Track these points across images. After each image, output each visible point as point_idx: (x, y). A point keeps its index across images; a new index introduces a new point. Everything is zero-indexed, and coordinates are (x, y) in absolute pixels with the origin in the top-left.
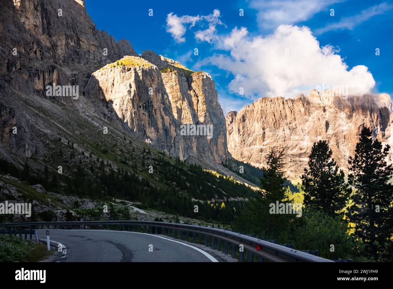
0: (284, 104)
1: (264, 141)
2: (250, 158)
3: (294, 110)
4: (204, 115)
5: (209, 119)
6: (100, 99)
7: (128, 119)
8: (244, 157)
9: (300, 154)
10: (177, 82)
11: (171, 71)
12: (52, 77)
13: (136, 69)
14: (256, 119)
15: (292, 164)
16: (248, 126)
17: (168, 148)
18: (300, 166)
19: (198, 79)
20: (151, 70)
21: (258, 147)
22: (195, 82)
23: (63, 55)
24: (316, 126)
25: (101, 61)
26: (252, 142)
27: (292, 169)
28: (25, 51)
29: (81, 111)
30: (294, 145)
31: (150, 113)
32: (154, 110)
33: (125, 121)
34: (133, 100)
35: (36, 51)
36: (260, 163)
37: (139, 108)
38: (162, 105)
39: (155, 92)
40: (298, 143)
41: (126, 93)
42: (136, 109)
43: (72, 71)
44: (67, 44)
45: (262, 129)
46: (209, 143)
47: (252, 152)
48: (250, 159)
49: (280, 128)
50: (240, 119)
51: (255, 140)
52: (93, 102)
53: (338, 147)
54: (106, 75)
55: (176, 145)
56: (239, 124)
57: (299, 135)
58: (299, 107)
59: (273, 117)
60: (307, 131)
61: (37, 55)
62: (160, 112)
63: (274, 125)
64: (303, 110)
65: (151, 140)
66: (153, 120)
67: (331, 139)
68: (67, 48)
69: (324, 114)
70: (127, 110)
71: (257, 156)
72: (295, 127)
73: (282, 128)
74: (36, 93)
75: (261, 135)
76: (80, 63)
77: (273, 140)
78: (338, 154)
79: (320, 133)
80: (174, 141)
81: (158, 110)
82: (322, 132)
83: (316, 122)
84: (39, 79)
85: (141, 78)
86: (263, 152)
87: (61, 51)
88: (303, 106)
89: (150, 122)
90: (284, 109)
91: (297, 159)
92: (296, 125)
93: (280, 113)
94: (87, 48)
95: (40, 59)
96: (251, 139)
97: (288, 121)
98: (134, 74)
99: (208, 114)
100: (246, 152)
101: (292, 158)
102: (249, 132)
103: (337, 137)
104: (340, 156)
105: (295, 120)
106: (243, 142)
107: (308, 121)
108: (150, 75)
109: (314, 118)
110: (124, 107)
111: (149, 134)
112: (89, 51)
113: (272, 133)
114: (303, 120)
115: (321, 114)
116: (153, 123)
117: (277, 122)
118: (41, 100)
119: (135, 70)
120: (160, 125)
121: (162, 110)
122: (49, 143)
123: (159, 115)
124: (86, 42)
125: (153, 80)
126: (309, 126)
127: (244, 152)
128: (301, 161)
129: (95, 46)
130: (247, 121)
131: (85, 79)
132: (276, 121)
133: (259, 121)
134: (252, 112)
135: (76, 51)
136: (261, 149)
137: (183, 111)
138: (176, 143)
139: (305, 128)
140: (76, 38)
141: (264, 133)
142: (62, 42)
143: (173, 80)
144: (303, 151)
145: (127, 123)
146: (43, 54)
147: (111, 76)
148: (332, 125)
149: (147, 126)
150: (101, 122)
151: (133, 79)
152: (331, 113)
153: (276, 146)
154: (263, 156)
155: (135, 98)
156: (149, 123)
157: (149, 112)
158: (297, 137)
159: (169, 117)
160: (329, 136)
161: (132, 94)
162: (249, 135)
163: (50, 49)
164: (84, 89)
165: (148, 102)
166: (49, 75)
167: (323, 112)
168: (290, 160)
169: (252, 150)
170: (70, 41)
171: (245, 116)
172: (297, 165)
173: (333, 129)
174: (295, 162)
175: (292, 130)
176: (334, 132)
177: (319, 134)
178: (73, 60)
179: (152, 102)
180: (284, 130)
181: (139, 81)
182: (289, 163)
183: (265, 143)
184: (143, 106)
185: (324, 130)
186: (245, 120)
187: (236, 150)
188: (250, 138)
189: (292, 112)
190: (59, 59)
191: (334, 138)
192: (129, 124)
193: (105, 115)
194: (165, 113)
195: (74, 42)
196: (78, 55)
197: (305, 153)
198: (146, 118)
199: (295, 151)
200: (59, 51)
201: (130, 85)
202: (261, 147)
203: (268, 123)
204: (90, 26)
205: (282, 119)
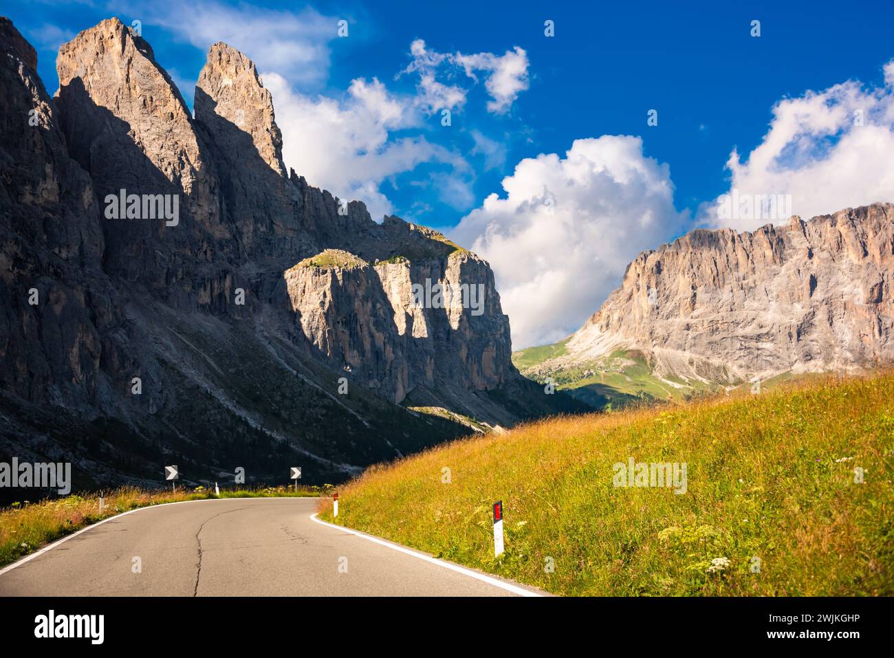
0: (734, 243)
1: (693, 310)
2: (667, 339)
3: (754, 253)
4: (458, 319)
5: (467, 325)
6: (287, 310)
7: (318, 340)
8: (656, 338)
9: (759, 335)
10: (408, 277)
11: (401, 262)
12: (224, 285)
13: (334, 270)
14: (682, 268)
15: (742, 354)
16: (667, 281)
17: (379, 378)
18: (757, 357)
19: (454, 264)
20: (357, 271)
21: (682, 319)
22: (449, 269)
23: (249, 245)
24: (793, 284)
25: (300, 251)
26: (671, 311)
27: (742, 362)
28: (191, 253)
29: (258, 329)
30: (749, 319)
31: (353, 331)
32: (358, 326)
33: (315, 342)
34: (326, 315)
35: (206, 251)
36: (685, 350)
37: (337, 324)
38: (372, 318)
39: (361, 302)
40: (757, 315)
41: (318, 305)
42: (332, 326)
43: (260, 268)
44: (255, 231)
45: (691, 288)
46: (464, 359)
47: (672, 328)
48: (666, 343)
49: (725, 286)
50: (652, 269)
51: (677, 307)
52: (280, 314)
53: (831, 325)
54: (296, 279)
55: (392, 372)
56: (649, 277)
57: (759, 300)
58: (764, 249)
59: (714, 265)
60: (775, 293)
61: (208, 255)
62: (369, 328)
63: (714, 280)
64: (769, 253)
65: (352, 368)
66: (356, 339)
67: (818, 309)
68: (256, 235)
69: (810, 261)
70: (317, 328)
71: (679, 336)
72: (753, 285)
73: (729, 286)
74: (200, 309)
75: (689, 300)
76: (271, 255)
77: (710, 309)
78: (829, 338)
79: (799, 298)
80: (391, 367)
81: (364, 326)
82: (802, 296)
83: (792, 277)
84: (205, 290)
85: (341, 283)
86: (691, 330)
87: (247, 240)
88: (769, 246)
89: (352, 343)
90: (734, 251)
91: (753, 344)
92: (755, 282)
93: (726, 259)
94: (282, 233)
95: (211, 261)
96: (670, 306)
97: (741, 274)
98: (331, 279)
99: (465, 318)
100: (660, 329)
101: (743, 343)
102: (667, 292)
103: (831, 306)
104: (833, 341)
105: (754, 273)
106: (656, 311)
107: (778, 274)
108: (354, 278)
109: (790, 269)
110: (314, 324)
111: (349, 360)
112: (285, 238)
113: (709, 295)
114: (769, 273)
115: (803, 261)
116: (357, 343)
117: (720, 276)
118: (204, 320)
119: (333, 272)
120: (367, 346)
121: (371, 325)
122: (183, 393)
123: (366, 333)
124: (282, 226)
125: (359, 285)
126: (779, 285)
127: (656, 329)
128: (758, 349)
129: (294, 230)
130: (665, 272)
131: (274, 280)
132: (718, 273)
133: (686, 273)
134: (675, 256)
135: (267, 239)
136: (688, 325)
137: (416, 320)
138: (392, 369)
139: (772, 288)
140: (268, 221)
141: (695, 295)
142: (248, 229)
143: (403, 274)
144: (764, 331)
145: (317, 345)
146: (214, 254)
147: (302, 278)
148: (822, 284)
149: (347, 348)
150: (280, 346)
151: (329, 285)
152: (822, 260)
153: (715, 319)
154: (690, 337)
155: (330, 312)
156: (350, 345)
157: (350, 330)
158: (756, 304)
159: (383, 333)
160: (815, 304)
161: (327, 305)
162: (667, 297)
163: (229, 241)
164: (271, 294)
165: (350, 315)
166: (220, 282)
167: (807, 258)
168: (739, 345)
169: (670, 325)
170: (259, 225)
171: (662, 262)
172: (751, 356)
173: (823, 290)
174: (748, 351)
175: (746, 291)
176: (827, 296)
177: (797, 298)
178: (262, 251)
179: (356, 315)
180: (732, 291)
181: (337, 288)
182: (738, 352)
183: (695, 313)
184: (342, 322)
185: (807, 292)
186: (662, 270)
187: (642, 325)
188: (668, 304)
189: (748, 258)
190: (243, 252)
191: (824, 308)
192: (320, 347)
193: (289, 335)
194: (376, 329)
195: (266, 226)
196: (270, 244)
197: (767, 334)
198: (346, 337)
199: (750, 330)
200: (245, 241)
201: (325, 294)
202: (688, 320)
203: (702, 278)
204: (290, 201)
205: (729, 270)
